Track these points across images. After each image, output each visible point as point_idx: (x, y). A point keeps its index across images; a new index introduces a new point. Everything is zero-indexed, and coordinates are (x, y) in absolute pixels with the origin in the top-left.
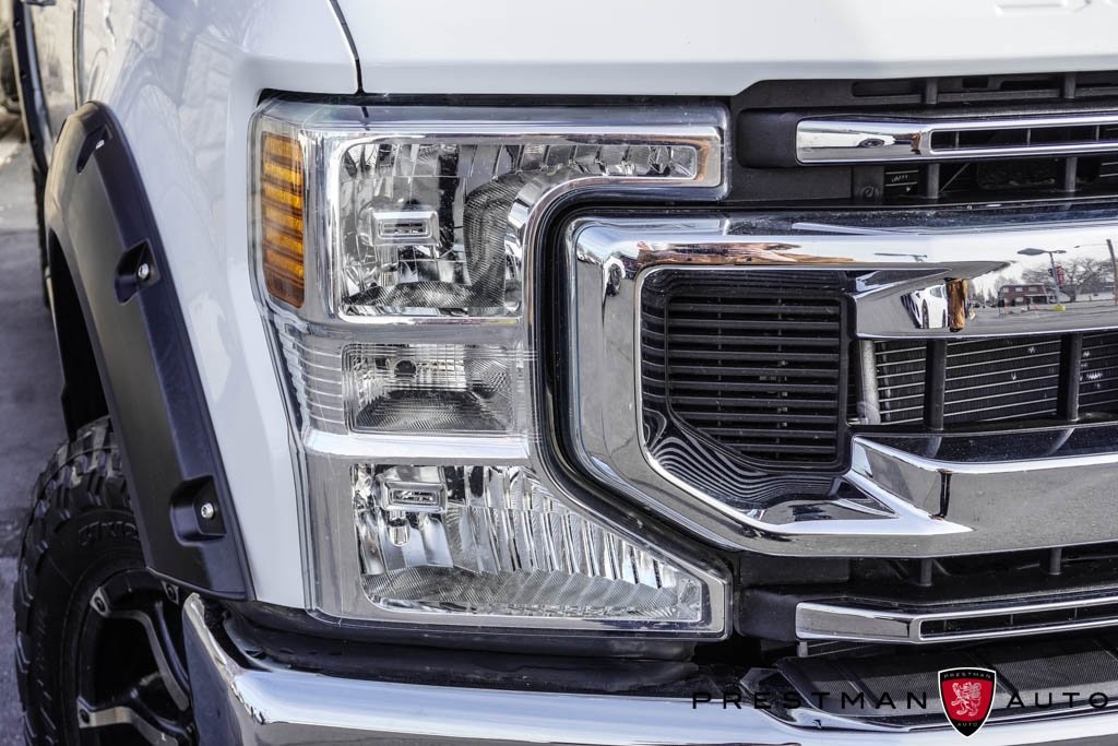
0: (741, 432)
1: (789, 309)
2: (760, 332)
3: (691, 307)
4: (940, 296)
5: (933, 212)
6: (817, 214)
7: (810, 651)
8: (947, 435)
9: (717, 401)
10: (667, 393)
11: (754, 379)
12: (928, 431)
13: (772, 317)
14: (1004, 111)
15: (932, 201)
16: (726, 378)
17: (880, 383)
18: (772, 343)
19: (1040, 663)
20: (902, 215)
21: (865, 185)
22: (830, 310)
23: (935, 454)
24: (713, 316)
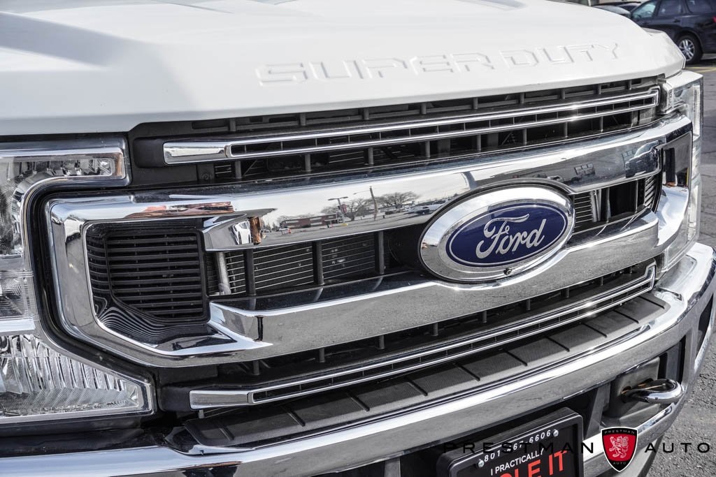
0: (153, 305)
1: (171, 240)
2: (157, 252)
3: (119, 242)
4: (246, 228)
5: (240, 186)
6: (178, 190)
7: (205, 415)
8: (258, 297)
9: (138, 290)
10: (111, 288)
11: (160, 277)
12: (248, 296)
13: (163, 244)
14: (268, 133)
15: (238, 180)
16: (142, 278)
17: (229, 273)
18: (164, 257)
19: (318, 408)
20: (220, 189)
21: (205, 173)
22: (192, 239)
23: (254, 308)
24: (132, 246)
